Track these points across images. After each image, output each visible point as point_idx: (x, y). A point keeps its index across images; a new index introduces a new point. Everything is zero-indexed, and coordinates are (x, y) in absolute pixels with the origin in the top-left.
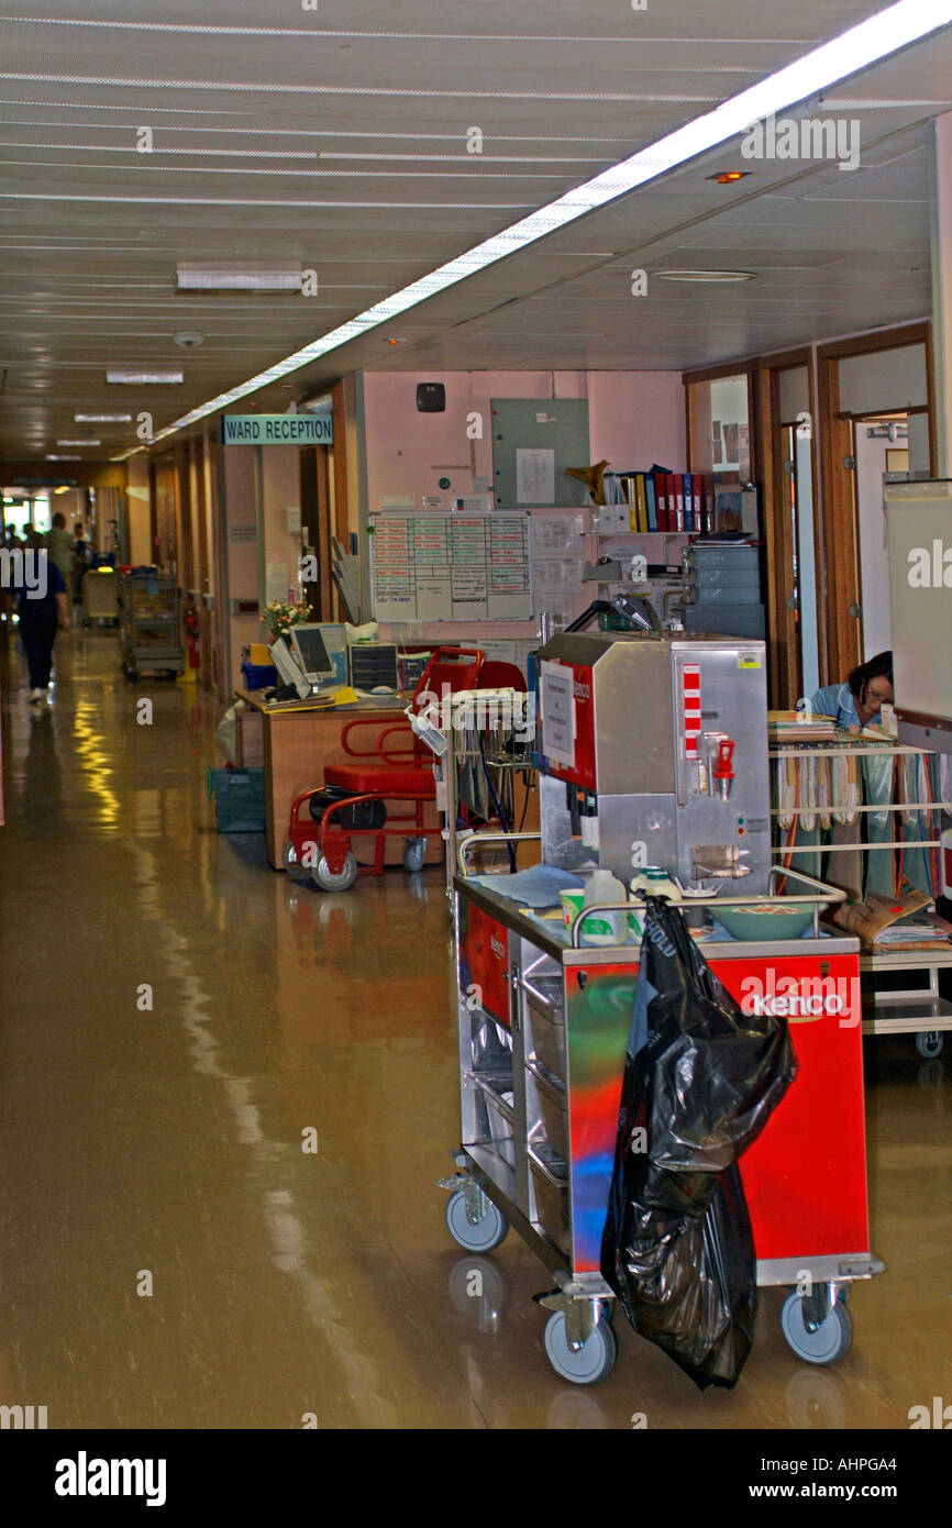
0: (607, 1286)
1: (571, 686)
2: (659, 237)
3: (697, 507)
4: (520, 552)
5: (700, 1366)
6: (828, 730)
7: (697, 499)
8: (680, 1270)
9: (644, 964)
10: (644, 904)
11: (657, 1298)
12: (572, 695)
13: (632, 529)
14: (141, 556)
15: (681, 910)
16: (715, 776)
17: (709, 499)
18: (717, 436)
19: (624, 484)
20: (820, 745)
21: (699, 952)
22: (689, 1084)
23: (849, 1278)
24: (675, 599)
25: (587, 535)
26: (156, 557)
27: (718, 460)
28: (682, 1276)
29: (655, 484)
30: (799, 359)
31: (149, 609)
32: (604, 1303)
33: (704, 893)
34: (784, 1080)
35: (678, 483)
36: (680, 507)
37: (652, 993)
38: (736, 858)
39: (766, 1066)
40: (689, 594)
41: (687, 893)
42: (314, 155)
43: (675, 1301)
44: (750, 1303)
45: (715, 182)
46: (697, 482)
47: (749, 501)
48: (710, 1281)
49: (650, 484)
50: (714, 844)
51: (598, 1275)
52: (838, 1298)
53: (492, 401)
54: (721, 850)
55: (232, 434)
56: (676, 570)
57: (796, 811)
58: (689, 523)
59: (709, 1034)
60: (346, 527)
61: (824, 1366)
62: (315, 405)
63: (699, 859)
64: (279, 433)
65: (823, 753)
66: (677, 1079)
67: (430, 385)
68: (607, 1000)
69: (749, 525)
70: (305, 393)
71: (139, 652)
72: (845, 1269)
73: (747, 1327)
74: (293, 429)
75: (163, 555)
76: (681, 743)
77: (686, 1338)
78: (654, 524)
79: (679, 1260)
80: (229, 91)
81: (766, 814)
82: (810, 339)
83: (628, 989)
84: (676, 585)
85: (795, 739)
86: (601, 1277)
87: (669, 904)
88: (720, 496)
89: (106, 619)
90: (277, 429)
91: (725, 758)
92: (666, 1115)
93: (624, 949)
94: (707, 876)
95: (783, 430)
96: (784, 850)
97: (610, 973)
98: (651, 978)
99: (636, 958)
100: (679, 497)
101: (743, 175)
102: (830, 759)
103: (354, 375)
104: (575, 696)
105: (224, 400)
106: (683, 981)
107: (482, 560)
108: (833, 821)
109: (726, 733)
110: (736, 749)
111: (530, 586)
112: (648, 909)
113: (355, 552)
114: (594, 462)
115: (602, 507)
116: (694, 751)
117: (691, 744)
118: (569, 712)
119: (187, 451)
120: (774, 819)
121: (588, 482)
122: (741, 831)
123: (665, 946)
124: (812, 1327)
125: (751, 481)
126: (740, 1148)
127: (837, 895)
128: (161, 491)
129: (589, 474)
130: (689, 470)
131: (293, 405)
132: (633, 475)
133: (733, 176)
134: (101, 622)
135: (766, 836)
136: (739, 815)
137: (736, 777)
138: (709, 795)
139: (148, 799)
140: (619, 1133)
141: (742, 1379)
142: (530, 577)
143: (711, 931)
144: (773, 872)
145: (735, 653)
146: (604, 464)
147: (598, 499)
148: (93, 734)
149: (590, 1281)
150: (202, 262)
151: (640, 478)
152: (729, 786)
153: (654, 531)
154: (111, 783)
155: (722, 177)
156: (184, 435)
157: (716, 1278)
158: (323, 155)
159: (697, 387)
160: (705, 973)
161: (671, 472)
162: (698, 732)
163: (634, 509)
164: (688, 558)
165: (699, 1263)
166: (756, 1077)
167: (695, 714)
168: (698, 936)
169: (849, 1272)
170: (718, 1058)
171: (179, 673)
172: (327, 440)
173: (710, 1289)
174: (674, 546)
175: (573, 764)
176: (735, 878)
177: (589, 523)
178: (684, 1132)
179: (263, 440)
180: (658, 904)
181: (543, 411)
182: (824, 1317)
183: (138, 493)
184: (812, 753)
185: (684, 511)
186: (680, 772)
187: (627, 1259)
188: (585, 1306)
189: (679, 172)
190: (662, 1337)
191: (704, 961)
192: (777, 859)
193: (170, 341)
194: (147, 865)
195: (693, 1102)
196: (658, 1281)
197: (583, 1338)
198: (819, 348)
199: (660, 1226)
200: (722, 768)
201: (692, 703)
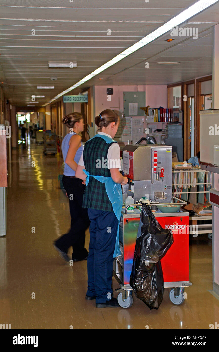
0: (131, 287)
1: (129, 157)
2: (156, 54)
3: (169, 116)
4: (129, 126)
5: (150, 305)
6: (190, 166)
7: (169, 114)
8: (146, 284)
9: (141, 217)
10: (142, 205)
11: (141, 290)
12: (129, 158)
13: (154, 121)
14: (48, 128)
15: (150, 206)
16: (160, 176)
17: (172, 114)
18: (174, 100)
19: (153, 111)
20: (188, 170)
21: (153, 215)
22: (150, 244)
23: (185, 286)
24: (163, 137)
25: (145, 123)
26: (52, 128)
27: (174, 105)
28: (147, 285)
29: (160, 111)
30: (192, 82)
31: (50, 139)
32: (131, 291)
33: (156, 202)
34: (171, 243)
35: (165, 111)
36: (166, 116)
37: (143, 224)
38: (164, 195)
39: (167, 240)
40: (166, 136)
41: (152, 202)
42: (74, 36)
43: (145, 291)
44: (162, 292)
45: (167, 41)
46: (170, 111)
47: (181, 115)
48: (153, 287)
49: (159, 111)
50: (159, 192)
51: (129, 285)
52: (182, 291)
53: (124, 92)
54: (161, 193)
55: (65, 100)
56: (164, 130)
57: (183, 184)
58: (167, 120)
59: (155, 233)
60: (90, 121)
61: (179, 305)
62: (84, 93)
63: (156, 195)
64: (76, 100)
65: (189, 171)
66: (147, 243)
67: (110, 89)
68: (133, 226)
69: (180, 120)
70: (83, 91)
71: (47, 149)
72: (183, 284)
73: (161, 297)
74: (79, 99)
75: (53, 128)
76: (153, 169)
77: (147, 299)
78: (159, 120)
79: (146, 282)
80: (52, 22)
81: (171, 185)
82: (195, 77)
83: (138, 223)
84: (164, 134)
85: (183, 168)
86: (130, 286)
87: (147, 205)
88: (175, 114)
89: (41, 142)
90: (75, 99)
91: (162, 172)
92: (144, 251)
93: (137, 215)
94: (157, 199)
95: (189, 98)
96: (175, 193)
97: (133, 220)
98: (142, 221)
99: (139, 217)
100: (165, 114)
101: (173, 40)
102: (191, 173)
103: (93, 86)
104: (130, 159)
105: (65, 92)
106: (149, 222)
107: (121, 128)
108: (191, 187)
109: (163, 167)
110: (164, 170)
111: (131, 134)
112: (142, 206)
113: (92, 126)
114: (146, 106)
115: (148, 116)
116: (155, 171)
117: (155, 169)
118: (128, 162)
119: (58, 104)
120: (173, 186)
121: (145, 110)
122: (165, 189)
123: (146, 214)
124: (176, 297)
125: (181, 110)
126: (160, 258)
127: (185, 203)
128: (53, 113)
129: (145, 109)
130: (168, 108)
131: (80, 94)
132: (155, 109)
133: (170, 40)
134: (40, 142)
135: (171, 190)
136: (165, 185)
137: (165, 177)
138: (158, 181)
139: (49, 181)
140: (134, 255)
141: (160, 308)
142: (131, 132)
143: (157, 211)
144: (172, 198)
145: (165, 149)
146: (149, 106)
147: (147, 114)
148: (38, 167)
149: (127, 286)
150: (54, 61)
151: (157, 110)
152: (163, 179)
153: (159, 121)
154: (42, 178)
155: (168, 40)
156: (57, 101)
157: (155, 286)
158: (77, 36)
159: (170, 89)
160: (155, 220)
161: (163, 108)
162: (157, 167)
163: (155, 117)
164: (166, 128)
165: (151, 283)
166: (164, 243)
167: (156, 163)
168: (154, 212)
169: (184, 285)
170: (156, 239)
171: (56, 154)
172: (87, 101)
173: (153, 288)
174: (164, 125)
175: (129, 174)
176: (164, 199)
177: (145, 120)
178: (148, 255)
179: (72, 101)
180: (145, 205)
181: (135, 94)
182: (179, 295)
183: (48, 113)
184: (186, 171)
185: (166, 117)
186: (152, 176)
187: (135, 282)
188: (126, 292)
189: (158, 39)
190: (142, 298)
191: (155, 217)
192: (173, 195)
193: (50, 79)
194: (48, 196)
195: (150, 248)
196: (141, 286)
197: (126, 298)
198: (197, 80)
199: (142, 275)
200: (161, 175)
201: (155, 160)
